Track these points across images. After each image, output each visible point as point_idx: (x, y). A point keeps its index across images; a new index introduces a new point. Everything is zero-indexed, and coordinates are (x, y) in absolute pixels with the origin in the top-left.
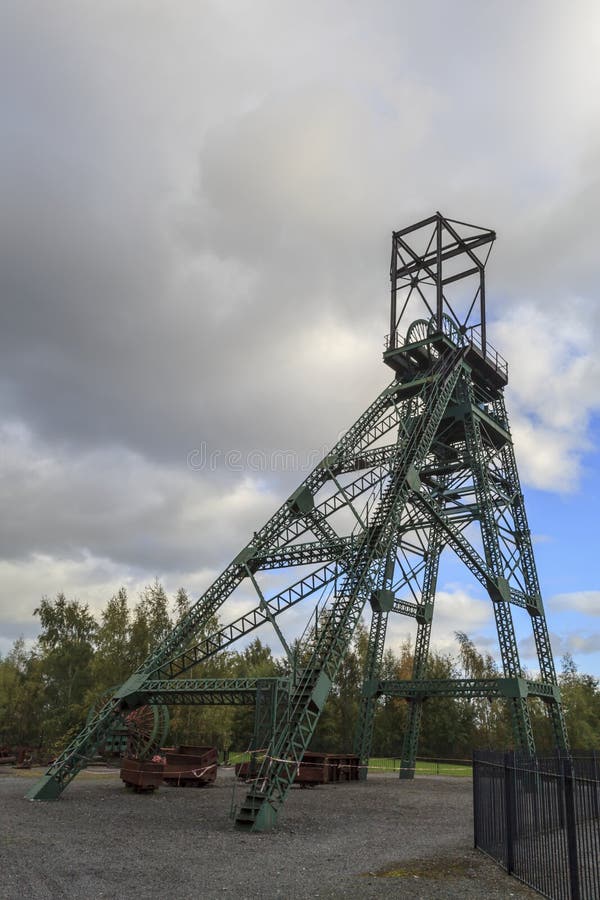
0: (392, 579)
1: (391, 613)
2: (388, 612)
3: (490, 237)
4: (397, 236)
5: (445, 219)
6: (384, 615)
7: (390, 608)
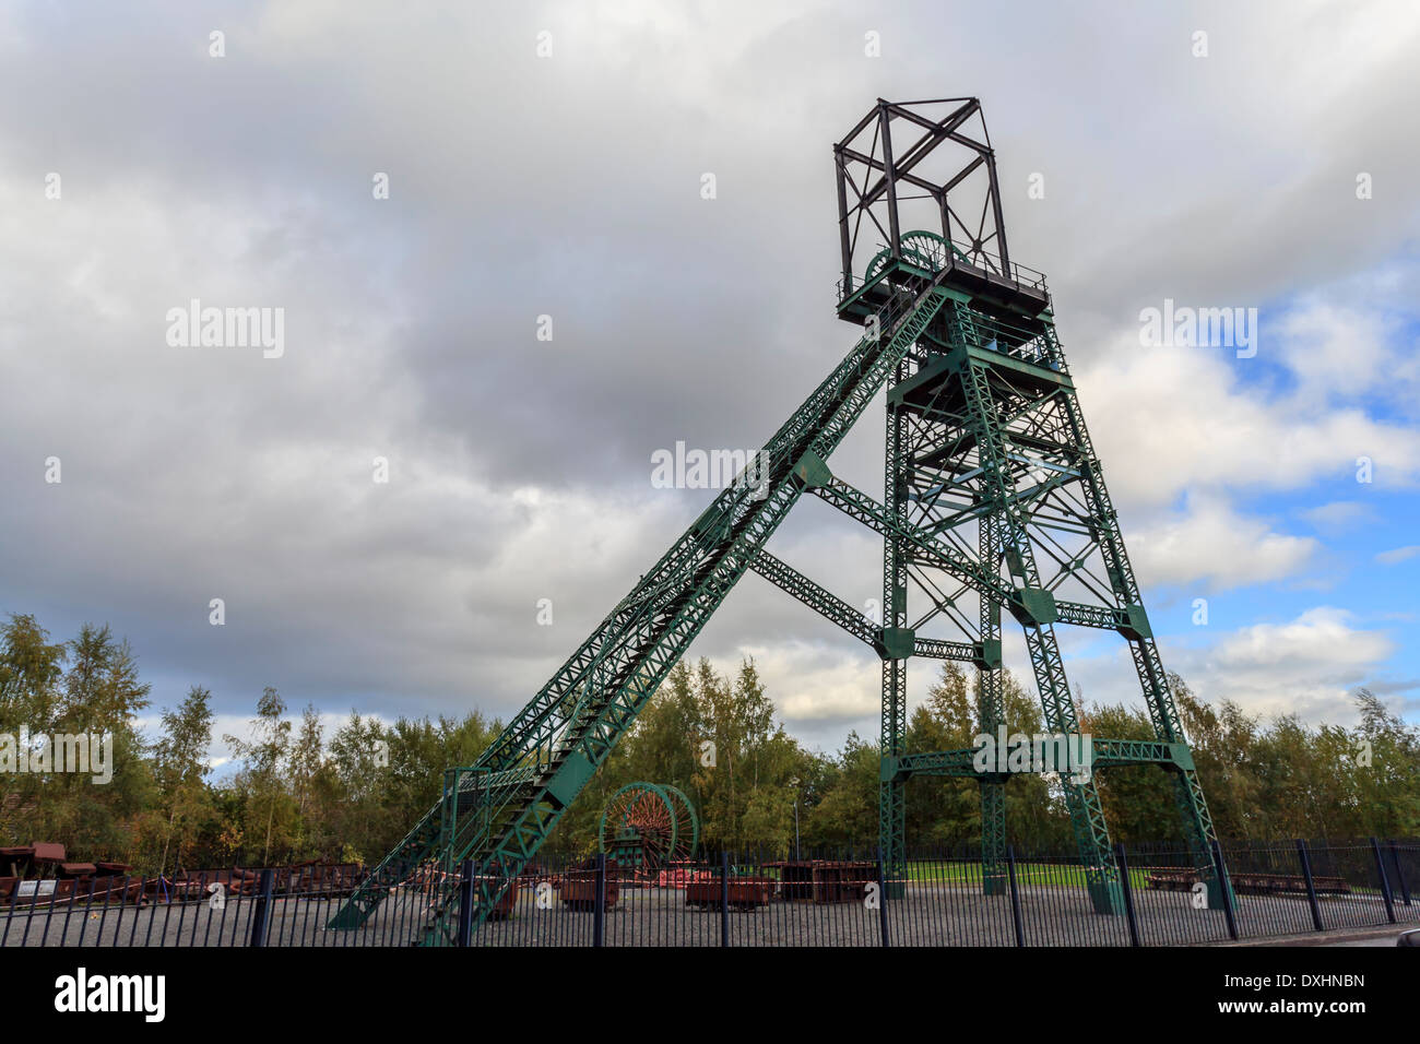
0: (905, 612)
1: (911, 658)
2: (906, 659)
3: (973, 105)
4: (840, 149)
5: (895, 105)
6: (901, 664)
7: (909, 651)
